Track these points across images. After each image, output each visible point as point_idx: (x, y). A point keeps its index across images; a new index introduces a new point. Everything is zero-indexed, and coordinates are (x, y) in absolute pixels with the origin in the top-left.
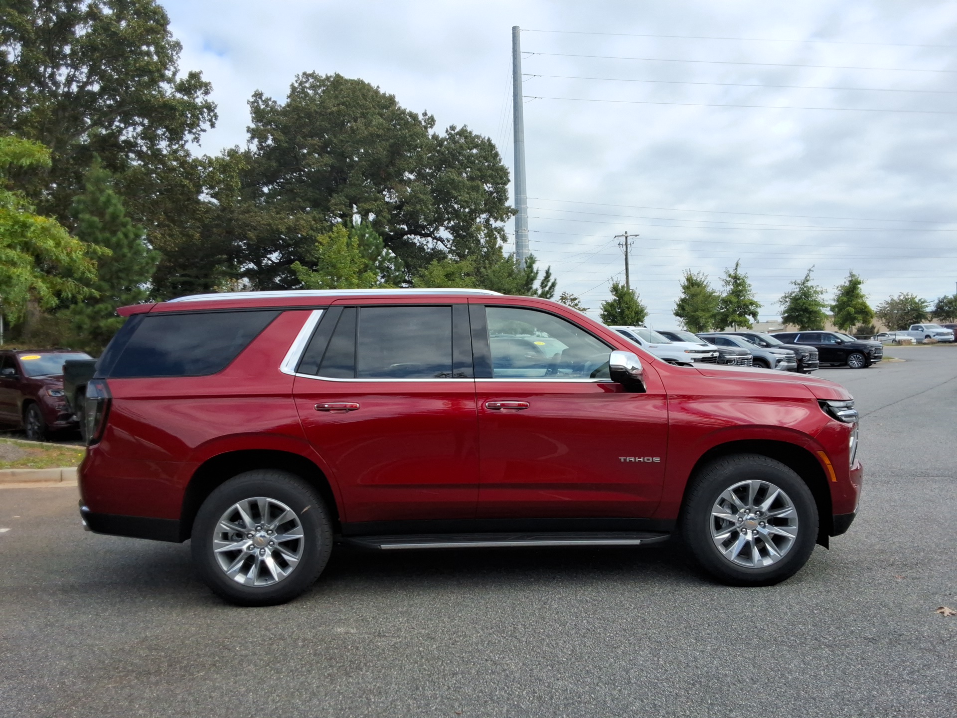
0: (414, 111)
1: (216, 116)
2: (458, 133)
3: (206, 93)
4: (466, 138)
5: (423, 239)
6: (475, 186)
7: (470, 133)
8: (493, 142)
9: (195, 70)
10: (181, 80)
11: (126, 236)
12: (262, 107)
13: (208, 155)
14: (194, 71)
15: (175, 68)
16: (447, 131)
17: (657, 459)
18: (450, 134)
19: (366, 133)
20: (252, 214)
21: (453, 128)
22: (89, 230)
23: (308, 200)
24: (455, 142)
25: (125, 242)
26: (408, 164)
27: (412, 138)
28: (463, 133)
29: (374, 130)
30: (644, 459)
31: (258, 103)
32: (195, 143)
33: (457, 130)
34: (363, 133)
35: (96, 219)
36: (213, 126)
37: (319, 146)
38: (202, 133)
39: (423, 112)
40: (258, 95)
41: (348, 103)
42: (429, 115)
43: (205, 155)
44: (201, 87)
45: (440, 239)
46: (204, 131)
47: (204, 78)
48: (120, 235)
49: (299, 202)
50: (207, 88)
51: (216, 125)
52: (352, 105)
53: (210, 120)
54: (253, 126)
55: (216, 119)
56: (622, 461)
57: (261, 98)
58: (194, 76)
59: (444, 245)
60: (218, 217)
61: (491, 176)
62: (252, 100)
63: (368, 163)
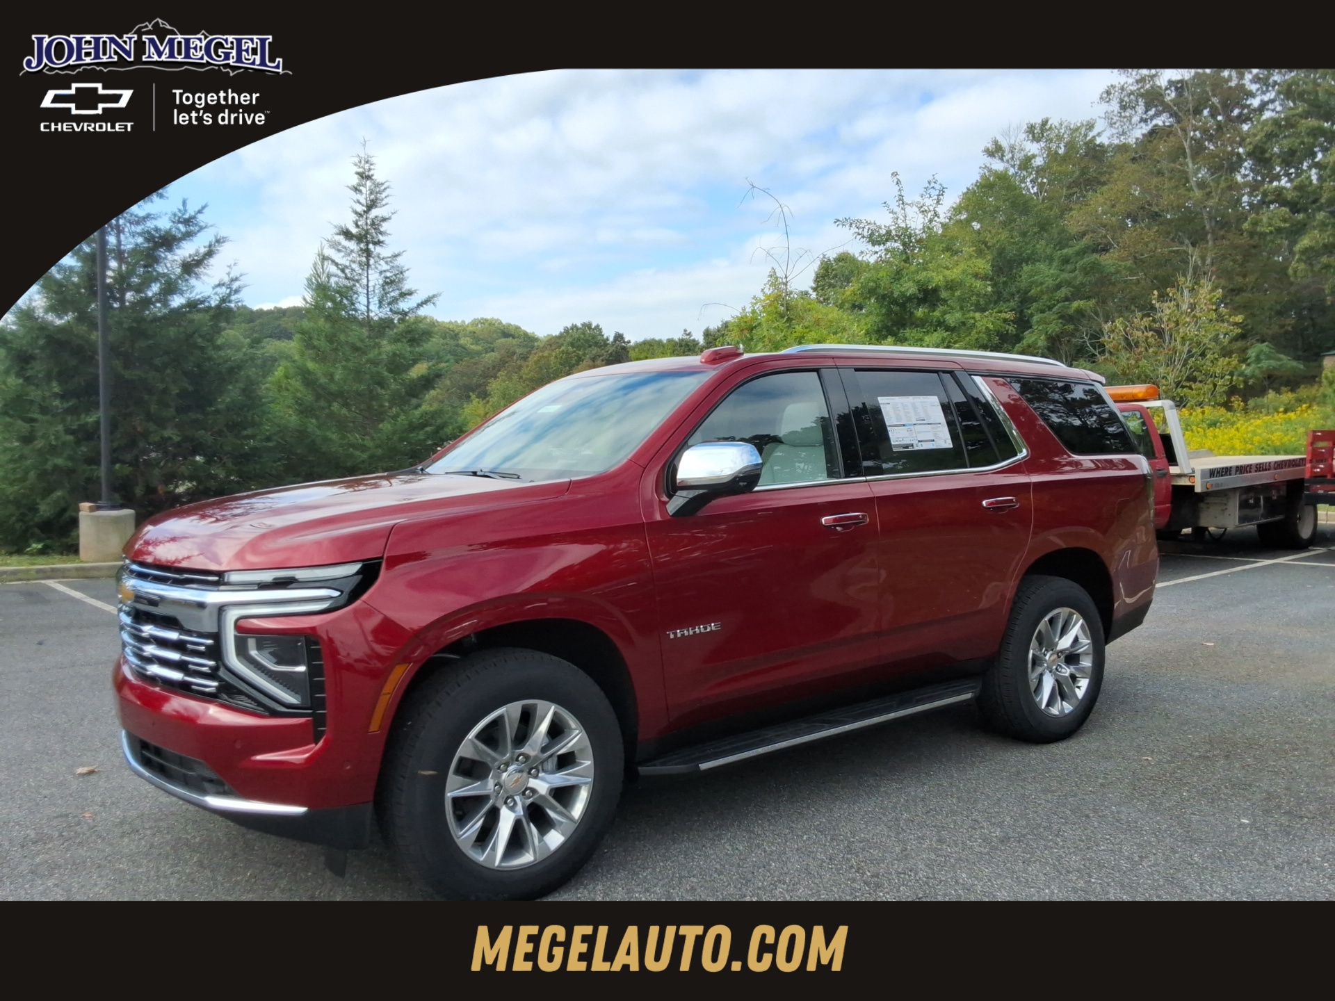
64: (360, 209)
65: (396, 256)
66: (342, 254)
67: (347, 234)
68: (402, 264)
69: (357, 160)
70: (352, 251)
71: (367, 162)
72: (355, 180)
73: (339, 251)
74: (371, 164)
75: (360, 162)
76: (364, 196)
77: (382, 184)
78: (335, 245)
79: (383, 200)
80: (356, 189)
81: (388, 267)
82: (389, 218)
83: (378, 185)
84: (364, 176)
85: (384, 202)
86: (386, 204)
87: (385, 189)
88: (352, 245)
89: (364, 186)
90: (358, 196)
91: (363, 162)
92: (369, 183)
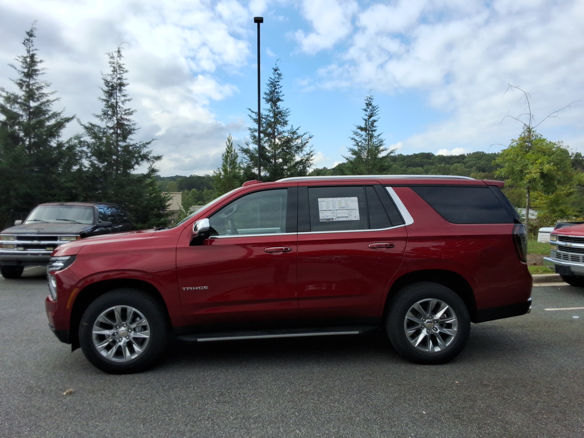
64: (367, 118)
65: (379, 135)
66: (359, 137)
67: (361, 129)
68: (382, 138)
69: (366, 98)
70: (362, 135)
71: (370, 99)
72: (365, 107)
73: (357, 135)
74: (372, 99)
75: (367, 99)
76: (368, 112)
77: (376, 107)
78: (356, 133)
79: (376, 113)
80: (366, 110)
81: (376, 140)
82: (377, 120)
83: (373, 107)
84: (369, 104)
85: (376, 114)
86: (377, 115)
87: (377, 109)
88: (363, 133)
89: (368, 108)
90: (366, 113)
91: (368, 99)
92: (370, 107)
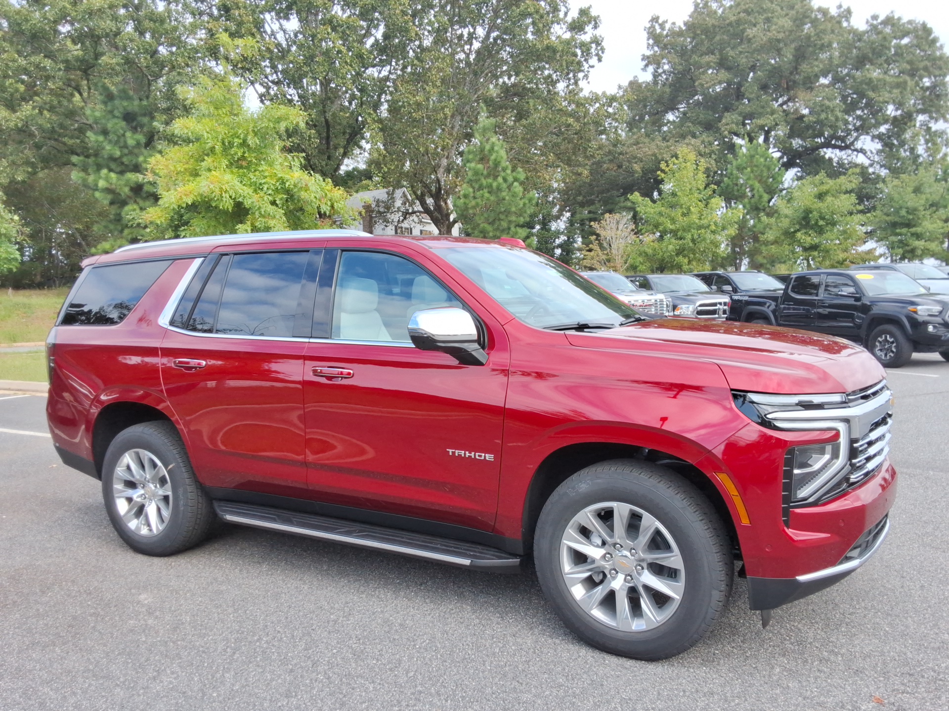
0: (824, 5)
1: (603, 50)
2: (883, 23)
3: (595, 27)
4: (893, 25)
5: (843, 152)
6: (901, 83)
7: (899, 19)
8: (929, 26)
9: (584, 6)
10: (573, 18)
11: (505, 180)
12: (658, 31)
13: (594, 91)
14: (583, 8)
15: (566, 7)
16: (867, 22)
17: (489, 457)
18: (872, 25)
19: (765, 39)
20: (641, 145)
21: (875, 17)
22: (474, 178)
23: (700, 123)
24: (879, 33)
25: (504, 186)
26: (812, 67)
27: (818, 37)
28: (889, 21)
29: (774, 34)
30: (475, 455)
31: (654, 27)
32: (584, 80)
33: (882, 18)
34: (762, 40)
35: (480, 166)
36: (600, 60)
37: (715, 63)
38: (590, 69)
39: (838, 4)
40: (654, 19)
41: (750, 10)
42: (845, 7)
43: (591, 92)
44: (590, 22)
45: (862, 151)
46: (593, 67)
47: (593, 13)
48: (500, 180)
49: (688, 127)
50: (596, 22)
51: (603, 59)
52: (755, 10)
53: (597, 55)
54: (648, 53)
55: (603, 53)
56: (451, 454)
57: (657, 22)
58: (584, 12)
59: (867, 157)
60: (610, 152)
61: (926, 69)
62: (648, 25)
63: (765, 73)
